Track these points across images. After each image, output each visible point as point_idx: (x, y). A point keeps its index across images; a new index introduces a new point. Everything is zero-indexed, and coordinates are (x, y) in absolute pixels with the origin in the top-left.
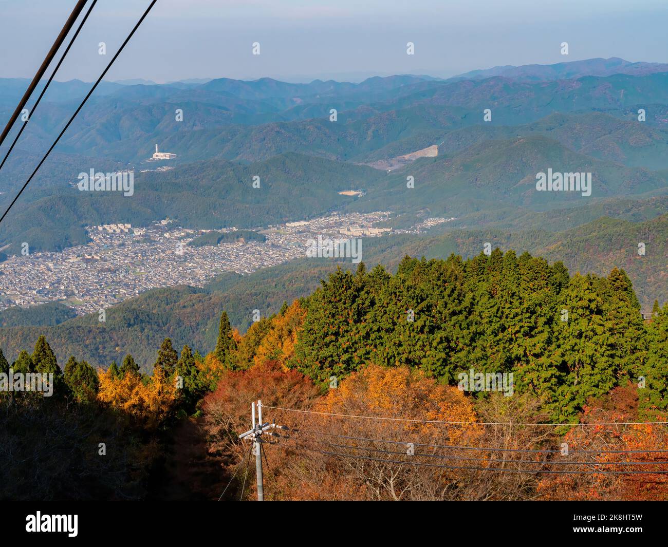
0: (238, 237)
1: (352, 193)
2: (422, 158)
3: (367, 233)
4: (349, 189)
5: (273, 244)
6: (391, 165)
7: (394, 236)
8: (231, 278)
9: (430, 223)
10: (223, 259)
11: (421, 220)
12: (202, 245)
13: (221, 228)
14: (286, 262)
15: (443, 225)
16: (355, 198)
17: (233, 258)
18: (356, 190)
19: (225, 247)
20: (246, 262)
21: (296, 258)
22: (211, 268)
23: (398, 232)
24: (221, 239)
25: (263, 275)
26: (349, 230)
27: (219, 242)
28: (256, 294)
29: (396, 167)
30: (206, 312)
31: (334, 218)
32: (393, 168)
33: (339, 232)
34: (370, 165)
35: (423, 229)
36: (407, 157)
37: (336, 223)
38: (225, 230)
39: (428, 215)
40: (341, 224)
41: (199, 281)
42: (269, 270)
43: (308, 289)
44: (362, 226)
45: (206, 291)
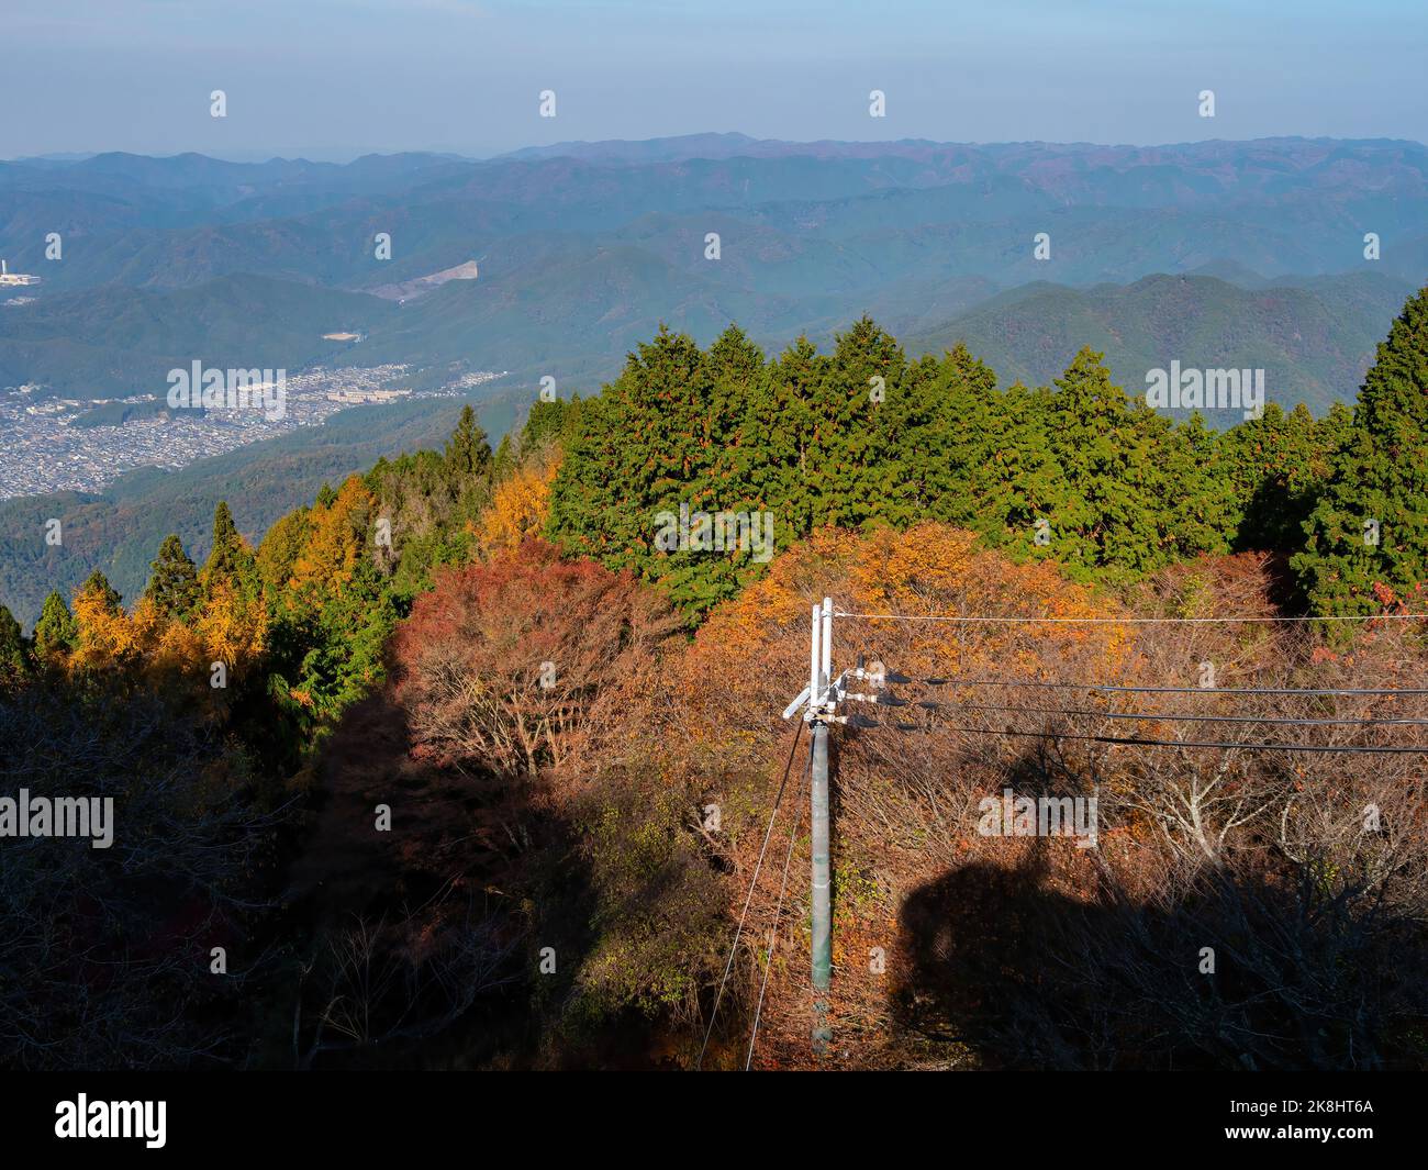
0: (157, 410)
1: (345, 336)
2: (452, 281)
3: (373, 398)
4: (340, 330)
5: (218, 422)
6: (405, 293)
7: (416, 402)
8: (149, 476)
9: (471, 380)
10: (135, 446)
11: (457, 377)
12: (95, 424)
13: (126, 397)
14: (242, 448)
15: (491, 383)
16: (350, 344)
17: (150, 444)
18: (350, 331)
19: (135, 427)
20: (173, 450)
21: (257, 441)
22: (114, 461)
23: (422, 395)
24: (128, 414)
25: (203, 469)
26: (342, 394)
27: (124, 420)
28: (195, 501)
29: (413, 295)
30: (109, 533)
31: (318, 376)
32: (408, 297)
33: (326, 398)
34: (372, 293)
35: (461, 390)
36: (429, 279)
37: (320, 384)
38: (133, 400)
39: (468, 369)
40: (329, 385)
41: (94, 483)
42: (212, 461)
43: (283, 489)
44: (363, 388)
45: (108, 499)
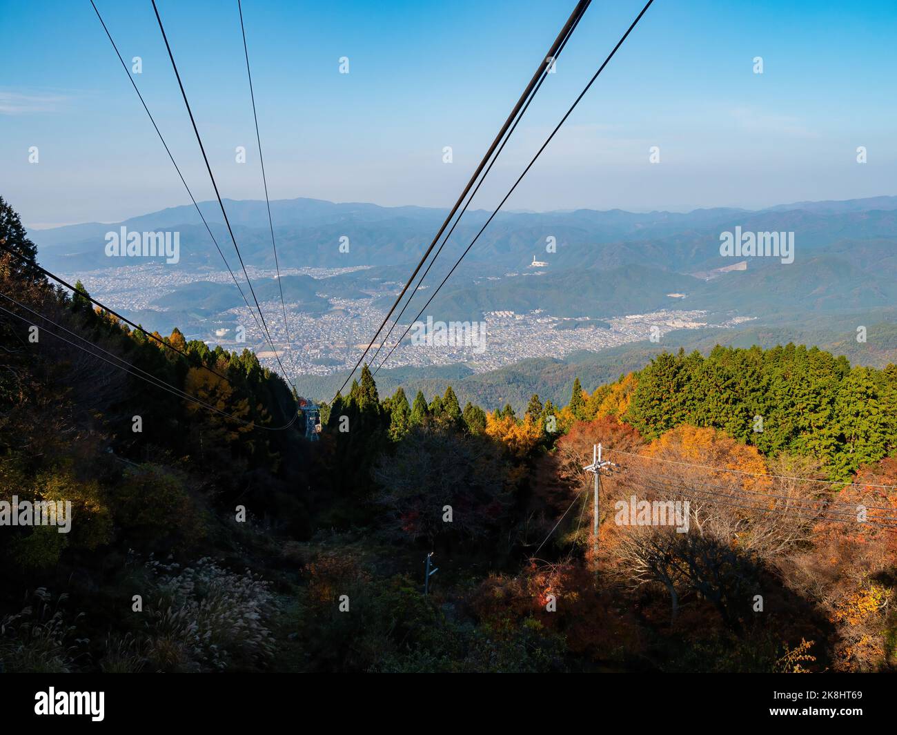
0: (590, 324)
1: (677, 295)
2: (734, 270)
3: (688, 326)
4: (676, 293)
5: (615, 331)
6: (709, 276)
7: (708, 329)
8: (584, 353)
9: (738, 320)
10: (579, 339)
11: (730, 318)
12: (563, 329)
13: (578, 317)
14: (625, 344)
15: (747, 323)
16: (680, 299)
17: (585, 339)
18: (680, 293)
19: (579, 331)
20: (595, 343)
21: (632, 342)
22: (569, 345)
23: (712, 326)
24: (577, 325)
25: (606, 353)
26: (673, 323)
27: (576, 327)
28: (601, 367)
29: (713, 277)
30: (564, 377)
31: (663, 314)
32: (710, 278)
33: (665, 324)
34: (693, 275)
35: (731, 325)
36: (722, 270)
37: (664, 317)
38: (580, 319)
39: (736, 315)
40: (668, 318)
41: (560, 354)
42: (611, 349)
43: (640, 365)
44: (684, 321)
45: (565, 362)
